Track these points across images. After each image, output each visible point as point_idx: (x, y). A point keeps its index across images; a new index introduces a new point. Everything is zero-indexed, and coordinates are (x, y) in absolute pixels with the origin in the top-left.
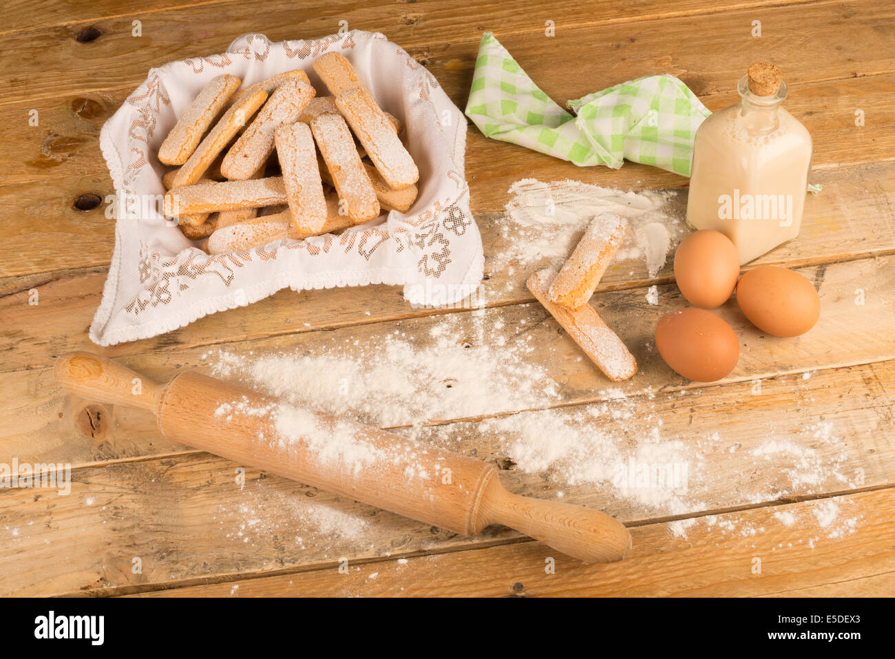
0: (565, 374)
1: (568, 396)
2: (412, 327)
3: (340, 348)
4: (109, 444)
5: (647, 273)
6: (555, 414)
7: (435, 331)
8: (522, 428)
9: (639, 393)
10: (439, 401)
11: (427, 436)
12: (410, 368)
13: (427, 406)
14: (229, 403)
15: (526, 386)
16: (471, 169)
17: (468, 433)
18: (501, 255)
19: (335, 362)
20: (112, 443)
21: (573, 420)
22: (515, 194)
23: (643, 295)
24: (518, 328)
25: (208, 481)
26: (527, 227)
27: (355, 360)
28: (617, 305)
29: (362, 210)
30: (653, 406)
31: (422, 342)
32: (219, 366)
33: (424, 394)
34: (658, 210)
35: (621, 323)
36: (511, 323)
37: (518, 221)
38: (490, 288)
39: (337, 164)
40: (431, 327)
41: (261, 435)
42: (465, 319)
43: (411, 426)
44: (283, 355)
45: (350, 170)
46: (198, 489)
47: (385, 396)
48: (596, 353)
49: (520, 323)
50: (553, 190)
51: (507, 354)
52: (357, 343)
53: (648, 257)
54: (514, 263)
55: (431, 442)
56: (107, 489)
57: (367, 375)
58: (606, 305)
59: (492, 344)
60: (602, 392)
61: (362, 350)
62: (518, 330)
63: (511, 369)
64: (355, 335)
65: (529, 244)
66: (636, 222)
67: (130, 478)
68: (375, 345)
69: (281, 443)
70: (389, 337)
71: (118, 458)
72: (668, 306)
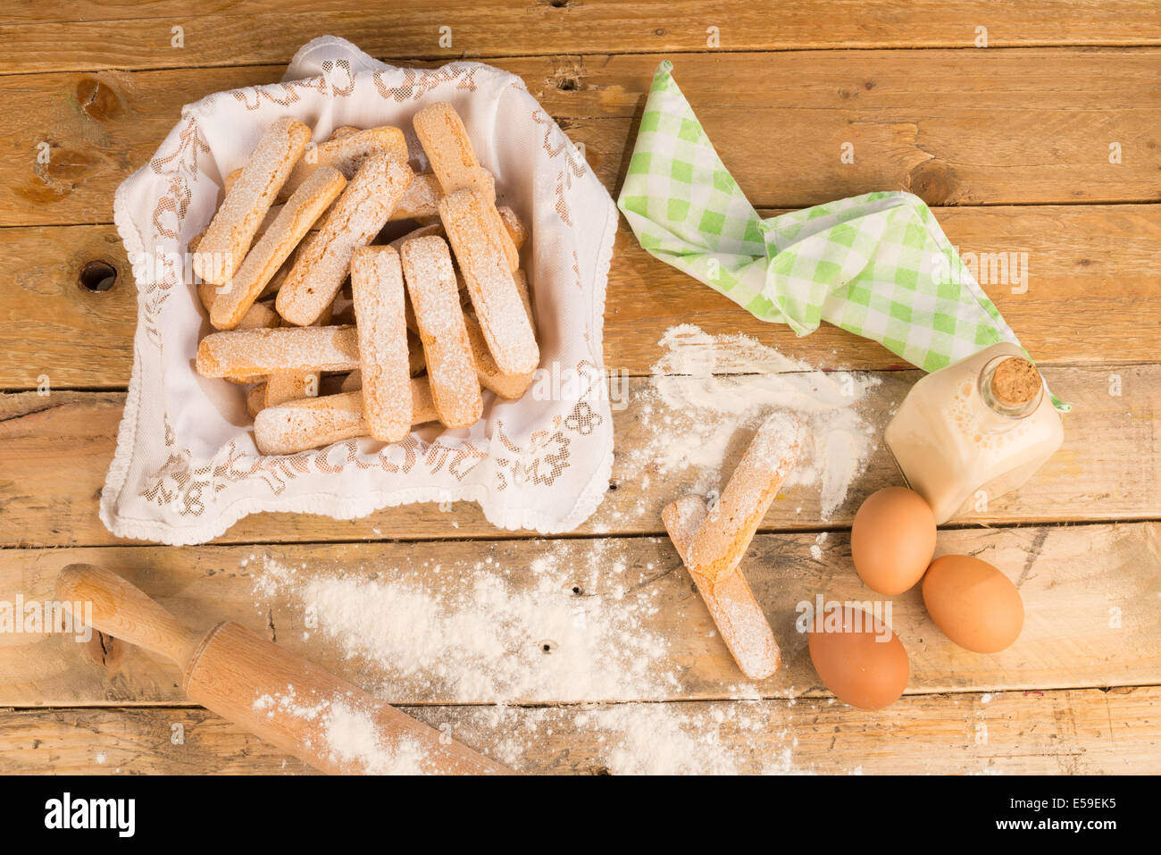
0: (691, 654)
1: (690, 687)
2: (509, 555)
3: (416, 574)
4: (123, 677)
5: (819, 513)
6: (670, 712)
7: (539, 565)
8: (628, 727)
9: (777, 694)
10: (532, 673)
11: (511, 722)
12: (501, 618)
13: (516, 678)
14: (272, 694)
15: (641, 665)
16: (615, 296)
17: (561, 724)
18: (636, 454)
19: (408, 596)
20: (127, 676)
21: (691, 724)
22: (667, 349)
23: (808, 545)
24: (642, 575)
25: (243, 750)
26: (676, 411)
27: (433, 596)
28: (771, 557)
29: (458, 416)
30: (791, 717)
31: (519, 581)
32: (263, 581)
33: (513, 658)
34: (851, 407)
35: (773, 586)
36: (635, 566)
37: (666, 399)
38: (614, 507)
39: (432, 332)
40: (533, 558)
41: (309, 743)
42: (578, 551)
43: (494, 705)
44: (343, 575)
45: (449, 345)
46: (230, 759)
47: (467, 655)
48: (733, 642)
49: (646, 567)
50: (719, 349)
51: (623, 615)
52: (437, 569)
53: (824, 486)
54: (652, 469)
55: (516, 732)
56: (122, 744)
57: (447, 621)
58: (759, 554)
59: (607, 596)
60: (733, 688)
61: (443, 582)
62: (642, 578)
63: (626, 637)
64: (437, 557)
65: (674, 440)
66: (819, 422)
67: (149, 733)
68: (460, 576)
69: (332, 757)
70: (479, 566)
71: (134, 700)
72: (836, 567)
